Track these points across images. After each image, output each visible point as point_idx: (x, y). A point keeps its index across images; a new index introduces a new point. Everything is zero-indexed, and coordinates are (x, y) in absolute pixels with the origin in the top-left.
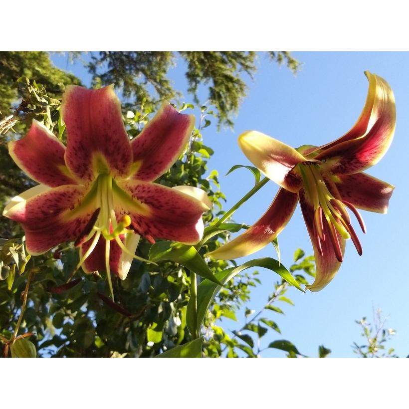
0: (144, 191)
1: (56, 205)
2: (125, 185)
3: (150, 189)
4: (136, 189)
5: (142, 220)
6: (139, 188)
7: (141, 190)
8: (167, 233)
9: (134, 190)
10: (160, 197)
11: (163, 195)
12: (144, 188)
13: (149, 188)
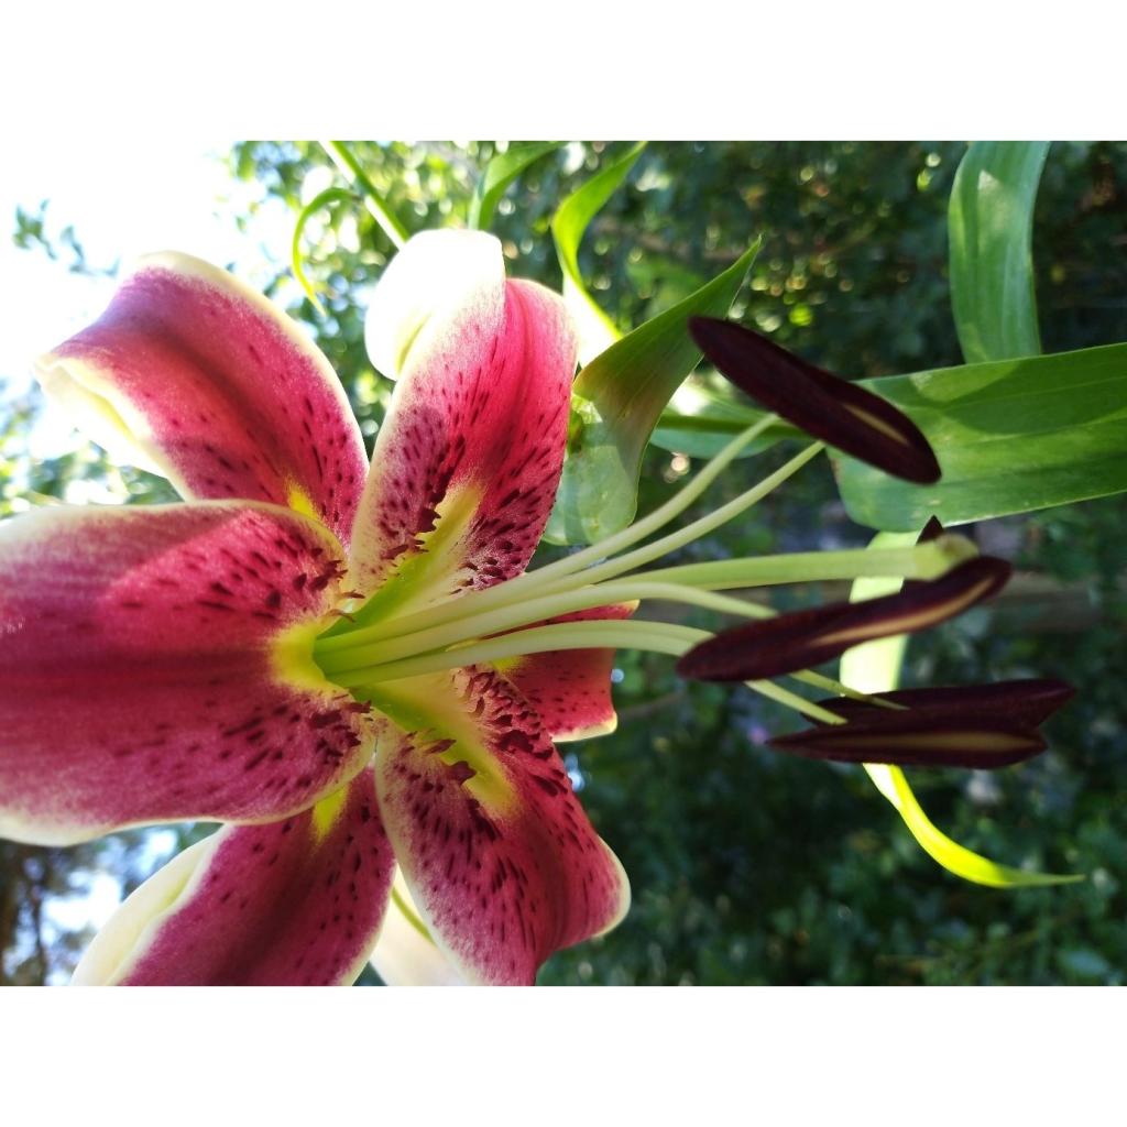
0: (405, 505)
1: (465, 837)
2: (372, 577)
3: (402, 479)
4: (392, 534)
5: (490, 518)
6: (390, 523)
7: (400, 513)
8: (545, 434)
9: (395, 543)
10: (434, 443)
11: (431, 432)
12: (393, 504)
13: (397, 483)
